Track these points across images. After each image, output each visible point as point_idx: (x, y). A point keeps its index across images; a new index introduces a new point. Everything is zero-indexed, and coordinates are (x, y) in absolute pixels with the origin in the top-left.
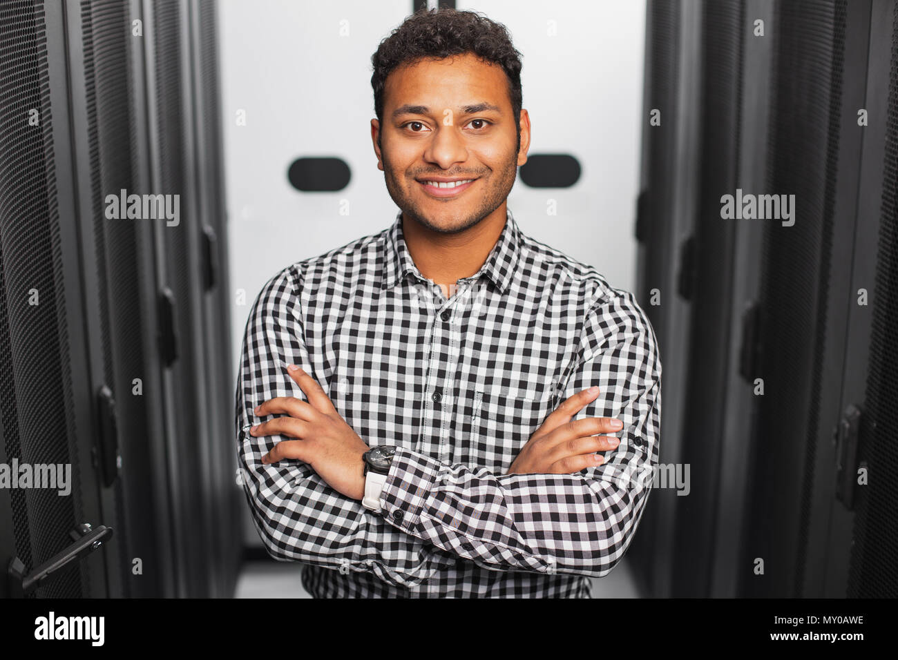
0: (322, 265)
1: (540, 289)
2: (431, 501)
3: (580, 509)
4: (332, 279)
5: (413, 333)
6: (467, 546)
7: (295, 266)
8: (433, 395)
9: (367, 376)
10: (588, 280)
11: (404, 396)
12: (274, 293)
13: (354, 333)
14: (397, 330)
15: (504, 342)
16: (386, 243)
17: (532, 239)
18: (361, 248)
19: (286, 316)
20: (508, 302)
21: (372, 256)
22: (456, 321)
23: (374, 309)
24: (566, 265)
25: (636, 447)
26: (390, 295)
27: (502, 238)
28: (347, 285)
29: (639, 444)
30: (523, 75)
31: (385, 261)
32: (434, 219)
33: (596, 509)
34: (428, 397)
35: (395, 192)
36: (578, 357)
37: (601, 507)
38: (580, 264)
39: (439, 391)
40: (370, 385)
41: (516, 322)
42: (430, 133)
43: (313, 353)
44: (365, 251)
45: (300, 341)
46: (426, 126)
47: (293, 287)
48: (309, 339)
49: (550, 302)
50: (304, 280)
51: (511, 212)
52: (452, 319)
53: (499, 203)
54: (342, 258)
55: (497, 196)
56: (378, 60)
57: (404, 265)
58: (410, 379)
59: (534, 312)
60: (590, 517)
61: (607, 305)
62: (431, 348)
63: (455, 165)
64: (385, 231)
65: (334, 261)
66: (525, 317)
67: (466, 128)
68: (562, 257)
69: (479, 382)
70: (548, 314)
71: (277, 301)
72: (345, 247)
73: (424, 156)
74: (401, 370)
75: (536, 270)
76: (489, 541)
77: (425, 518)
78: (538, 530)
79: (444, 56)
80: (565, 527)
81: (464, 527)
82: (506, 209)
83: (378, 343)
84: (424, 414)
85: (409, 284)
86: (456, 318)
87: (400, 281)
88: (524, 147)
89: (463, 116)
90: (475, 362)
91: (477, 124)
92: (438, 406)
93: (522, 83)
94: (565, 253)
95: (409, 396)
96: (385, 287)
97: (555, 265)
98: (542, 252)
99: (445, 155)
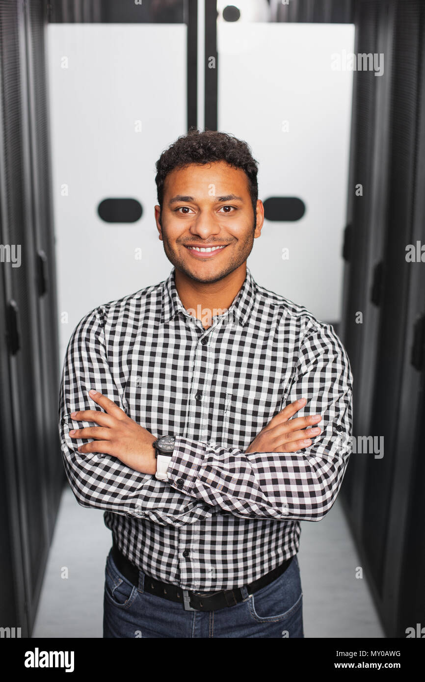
0: (119, 306)
1: (269, 323)
2: (202, 472)
3: (304, 476)
4: (126, 316)
5: (182, 353)
6: (228, 503)
7: (101, 307)
8: (196, 396)
9: (150, 382)
10: (302, 317)
11: (175, 396)
12: (87, 326)
13: (141, 353)
14: (171, 351)
15: (245, 360)
16: (163, 291)
17: (263, 288)
18: (146, 295)
19: (94, 341)
20: (248, 332)
21: (153, 299)
22: (212, 345)
23: (155, 336)
24: (287, 306)
25: (338, 433)
26: (167, 327)
27: (243, 288)
28: (137, 320)
29: (340, 431)
30: (259, 176)
31: (162, 303)
32: (196, 273)
33: (314, 476)
34: (192, 397)
35: (170, 254)
36: (297, 370)
37: (317, 475)
38: (296, 305)
39: (200, 393)
40: (152, 388)
41: (253, 346)
42: (194, 215)
43: (113, 367)
44: (149, 296)
45: (104, 358)
46: (192, 210)
47: (100, 322)
48: (110, 357)
49: (277, 332)
50: (107, 317)
51: (249, 270)
52: (209, 343)
53: (241, 262)
54: (133, 302)
55: (240, 257)
56: (159, 165)
57: (176, 306)
58: (179, 384)
59: (266, 339)
60: (310, 482)
61: (316, 333)
62: (194, 364)
63: (211, 237)
64: (163, 282)
65: (128, 304)
66: (260, 342)
67: (219, 211)
68: (283, 300)
69: (229, 387)
70: (276, 340)
71: (89, 331)
72: (135, 294)
73: (190, 230)
74: (174, 378)
75: (266, 309)
76: (243, 499)
77: (198, 484)
78: (275, 490)
79: (205, 163)
80: (294, 488)
81: (225, 489)
82: (246, 268)
83: (158, 360)
84: (189, 408)
85: (179, 319)
86: (212, 342)
87: (174, 318)
88: (259, 225)
89: (218, 204)
90: (226, 373)
91: (227, 209)
92: (199, 403)
93: (258, 182)
94: (286, 297)
95: (179, 396)
96: (163, 321)
97: (279, 306)
98: (270, 297)
99: (204, 230)
